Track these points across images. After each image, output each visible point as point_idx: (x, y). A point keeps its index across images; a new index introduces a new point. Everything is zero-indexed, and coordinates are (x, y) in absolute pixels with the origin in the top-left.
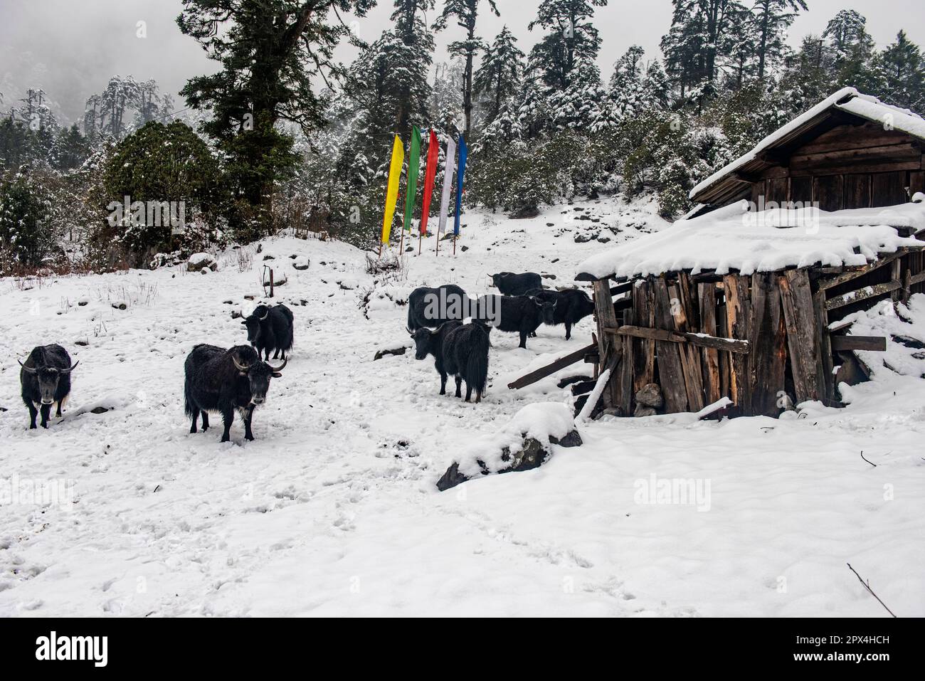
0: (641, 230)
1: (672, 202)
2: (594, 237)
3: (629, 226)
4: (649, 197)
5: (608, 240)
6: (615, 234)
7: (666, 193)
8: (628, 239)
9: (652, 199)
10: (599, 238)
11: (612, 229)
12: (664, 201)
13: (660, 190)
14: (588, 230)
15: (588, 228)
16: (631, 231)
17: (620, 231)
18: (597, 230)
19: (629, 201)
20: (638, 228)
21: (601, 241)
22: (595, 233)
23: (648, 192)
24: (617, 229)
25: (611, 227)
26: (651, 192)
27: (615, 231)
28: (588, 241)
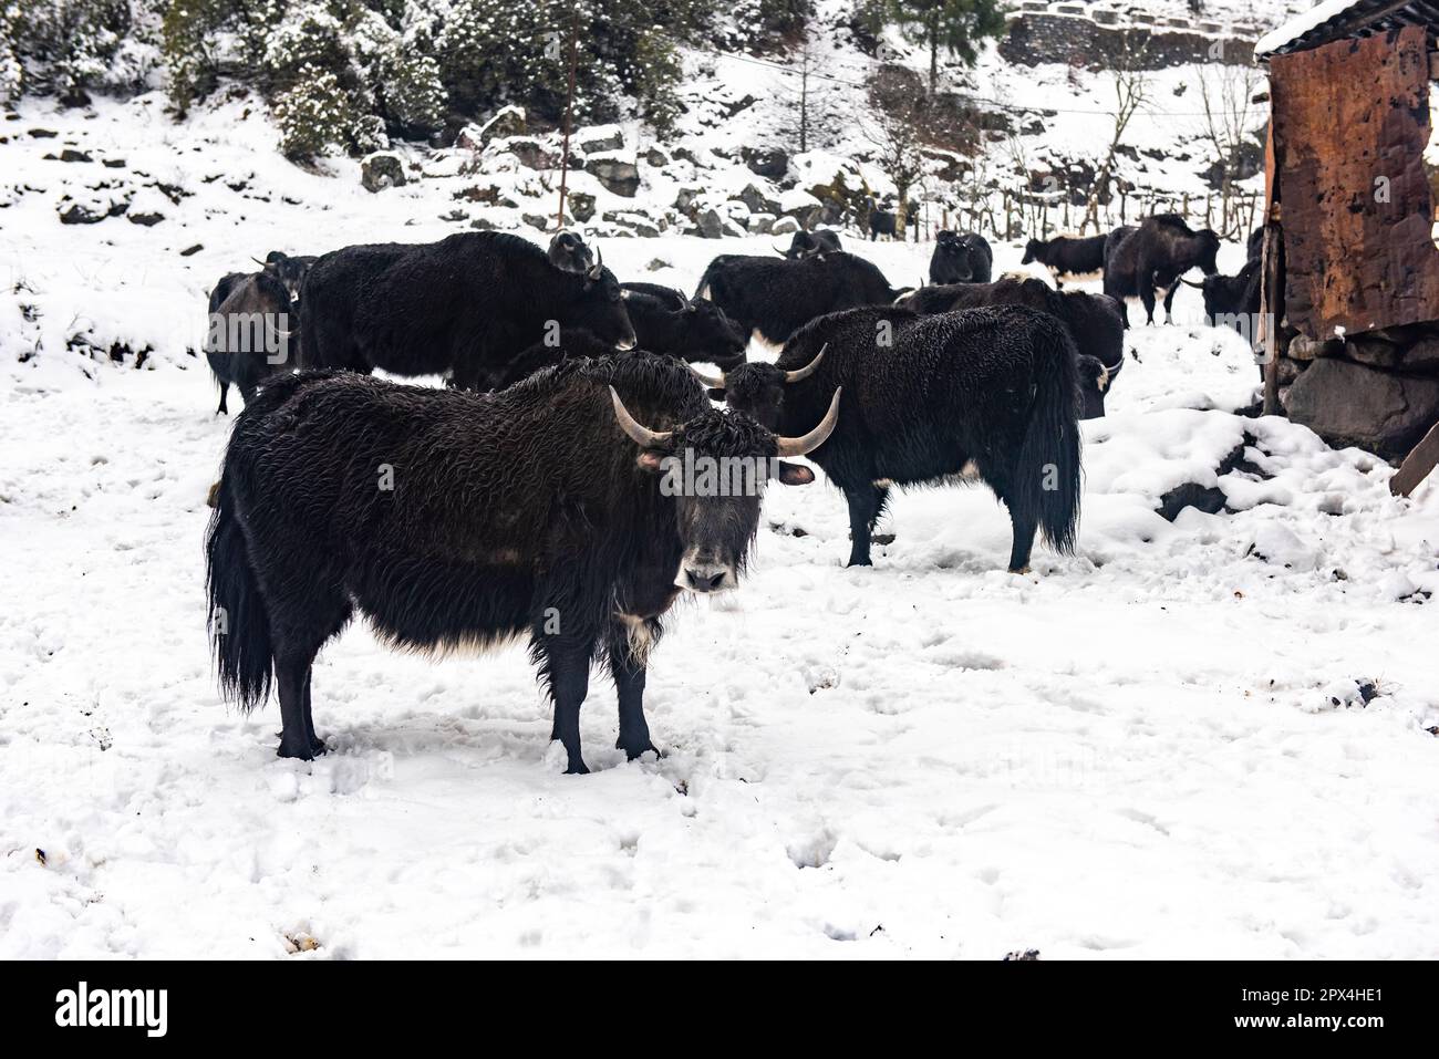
0: (245, 192)
1: (317, 121)
2: (116, 211)
3: (209, 180)
4: (238, 106)
5: (159, 217)
6: (176, 201)
7: (295, 97)
8: (213, 216)
9: (247, 112)
10: (132, 211)
11: (166, 189)
12: (293, 117)
13: (267, 91)
14: (96, 189)
15: (97, 184)
16: (218, 194)
17: (187, 195)
18: (126, 189)
19: (181, 117)
20: (237, 188)
21: (138, 219)
22: (120, 200)
23: (233, 94)
24: (178, 189)
25: (164, 182)
26: (241, 95)
27: (173, 192)
28: (100, 219)
